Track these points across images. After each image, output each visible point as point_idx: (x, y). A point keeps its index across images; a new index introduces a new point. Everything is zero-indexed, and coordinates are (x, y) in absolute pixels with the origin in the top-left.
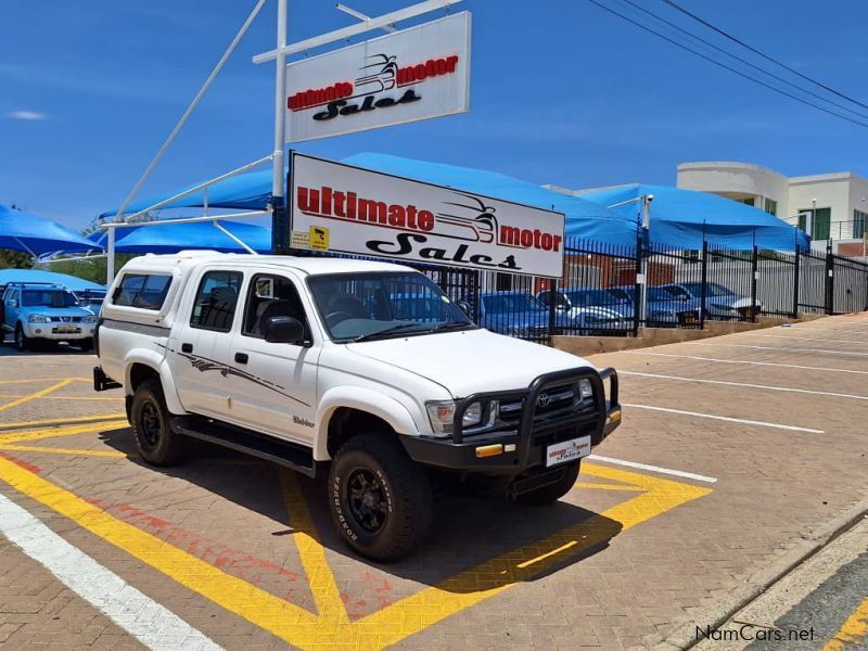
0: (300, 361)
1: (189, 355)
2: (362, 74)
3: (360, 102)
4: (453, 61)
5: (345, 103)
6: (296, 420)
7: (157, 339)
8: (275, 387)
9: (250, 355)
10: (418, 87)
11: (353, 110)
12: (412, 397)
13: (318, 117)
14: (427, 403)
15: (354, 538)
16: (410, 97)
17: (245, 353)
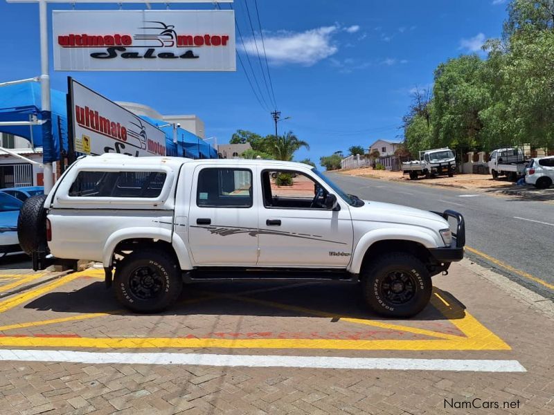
0: (335, 220)
1: (208, 226)
2: (142, 32)
3: (142, 52)
4: (225, 39)
5: (125, 50)
6: (331, 254)
7: (158, 219)
8: (312, 237)
9: (282, 220)
10: (196, 50)
11: (135, 55)
12: (430, 229)
13: (95, 55)
14: (440, 231)
15: (392, 309)
16: (189, 55)
17: (278, 219)
